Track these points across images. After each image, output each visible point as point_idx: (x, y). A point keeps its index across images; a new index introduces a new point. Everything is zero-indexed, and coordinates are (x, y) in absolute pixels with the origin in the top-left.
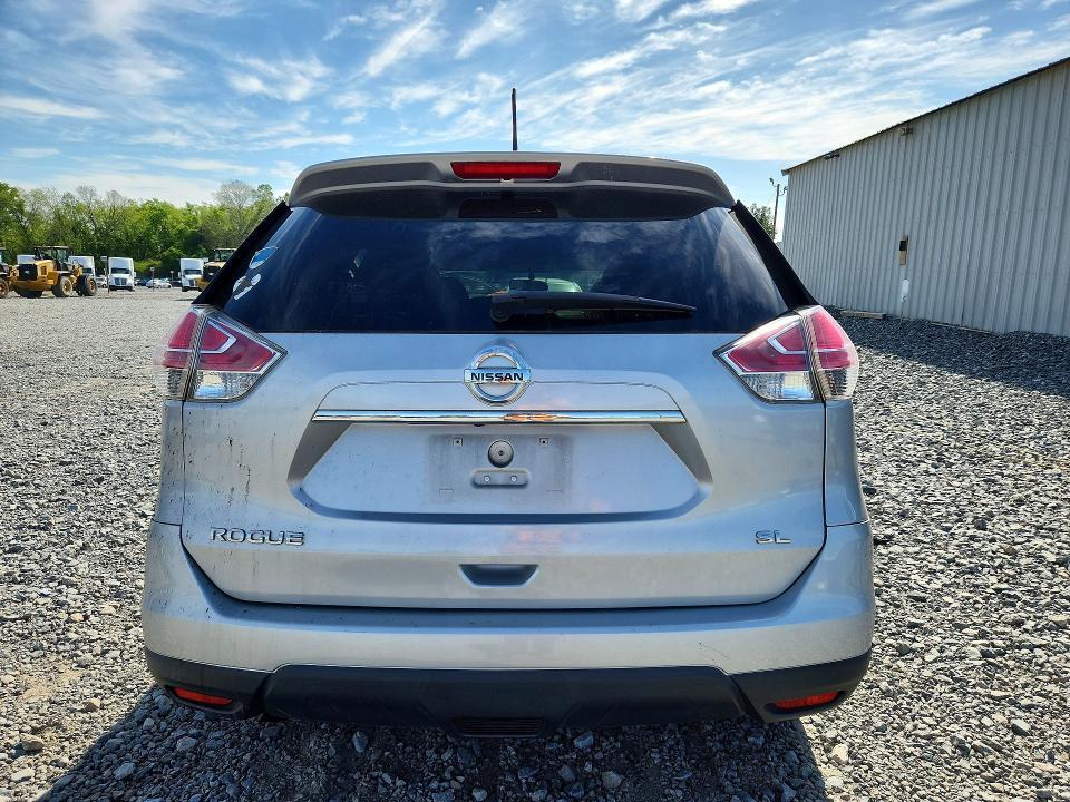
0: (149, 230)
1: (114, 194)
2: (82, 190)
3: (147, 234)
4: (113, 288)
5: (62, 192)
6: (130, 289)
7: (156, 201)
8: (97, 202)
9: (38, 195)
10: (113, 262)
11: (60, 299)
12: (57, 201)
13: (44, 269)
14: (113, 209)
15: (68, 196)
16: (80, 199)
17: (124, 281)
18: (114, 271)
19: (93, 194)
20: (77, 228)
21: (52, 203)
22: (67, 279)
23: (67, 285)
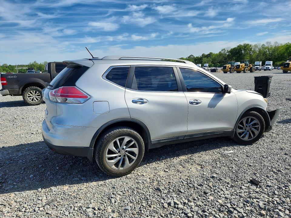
0: (285, 52)
1: (276, 43)
2: (267, 43)
3: (284, 54)
4: (265, 70)
5: (262, 44)
6: (270, 70)
7: (288, 43)
8: (271, 45)
9: (256, 46)
10: (267, 62)
11: (244, 73)
12: (260, 47)
13: (242, 66)
14: (275, 47)
15: (264, 45)
16: (266, 45)
17: (269, 67)
18: (267, 65)
19: (270, 43)
20: (264, 54)
21: (259, 47)
22: (247, 68)
23: (247, 70)
